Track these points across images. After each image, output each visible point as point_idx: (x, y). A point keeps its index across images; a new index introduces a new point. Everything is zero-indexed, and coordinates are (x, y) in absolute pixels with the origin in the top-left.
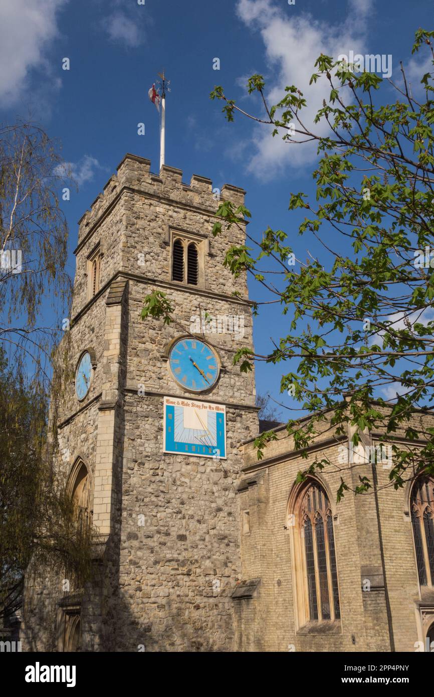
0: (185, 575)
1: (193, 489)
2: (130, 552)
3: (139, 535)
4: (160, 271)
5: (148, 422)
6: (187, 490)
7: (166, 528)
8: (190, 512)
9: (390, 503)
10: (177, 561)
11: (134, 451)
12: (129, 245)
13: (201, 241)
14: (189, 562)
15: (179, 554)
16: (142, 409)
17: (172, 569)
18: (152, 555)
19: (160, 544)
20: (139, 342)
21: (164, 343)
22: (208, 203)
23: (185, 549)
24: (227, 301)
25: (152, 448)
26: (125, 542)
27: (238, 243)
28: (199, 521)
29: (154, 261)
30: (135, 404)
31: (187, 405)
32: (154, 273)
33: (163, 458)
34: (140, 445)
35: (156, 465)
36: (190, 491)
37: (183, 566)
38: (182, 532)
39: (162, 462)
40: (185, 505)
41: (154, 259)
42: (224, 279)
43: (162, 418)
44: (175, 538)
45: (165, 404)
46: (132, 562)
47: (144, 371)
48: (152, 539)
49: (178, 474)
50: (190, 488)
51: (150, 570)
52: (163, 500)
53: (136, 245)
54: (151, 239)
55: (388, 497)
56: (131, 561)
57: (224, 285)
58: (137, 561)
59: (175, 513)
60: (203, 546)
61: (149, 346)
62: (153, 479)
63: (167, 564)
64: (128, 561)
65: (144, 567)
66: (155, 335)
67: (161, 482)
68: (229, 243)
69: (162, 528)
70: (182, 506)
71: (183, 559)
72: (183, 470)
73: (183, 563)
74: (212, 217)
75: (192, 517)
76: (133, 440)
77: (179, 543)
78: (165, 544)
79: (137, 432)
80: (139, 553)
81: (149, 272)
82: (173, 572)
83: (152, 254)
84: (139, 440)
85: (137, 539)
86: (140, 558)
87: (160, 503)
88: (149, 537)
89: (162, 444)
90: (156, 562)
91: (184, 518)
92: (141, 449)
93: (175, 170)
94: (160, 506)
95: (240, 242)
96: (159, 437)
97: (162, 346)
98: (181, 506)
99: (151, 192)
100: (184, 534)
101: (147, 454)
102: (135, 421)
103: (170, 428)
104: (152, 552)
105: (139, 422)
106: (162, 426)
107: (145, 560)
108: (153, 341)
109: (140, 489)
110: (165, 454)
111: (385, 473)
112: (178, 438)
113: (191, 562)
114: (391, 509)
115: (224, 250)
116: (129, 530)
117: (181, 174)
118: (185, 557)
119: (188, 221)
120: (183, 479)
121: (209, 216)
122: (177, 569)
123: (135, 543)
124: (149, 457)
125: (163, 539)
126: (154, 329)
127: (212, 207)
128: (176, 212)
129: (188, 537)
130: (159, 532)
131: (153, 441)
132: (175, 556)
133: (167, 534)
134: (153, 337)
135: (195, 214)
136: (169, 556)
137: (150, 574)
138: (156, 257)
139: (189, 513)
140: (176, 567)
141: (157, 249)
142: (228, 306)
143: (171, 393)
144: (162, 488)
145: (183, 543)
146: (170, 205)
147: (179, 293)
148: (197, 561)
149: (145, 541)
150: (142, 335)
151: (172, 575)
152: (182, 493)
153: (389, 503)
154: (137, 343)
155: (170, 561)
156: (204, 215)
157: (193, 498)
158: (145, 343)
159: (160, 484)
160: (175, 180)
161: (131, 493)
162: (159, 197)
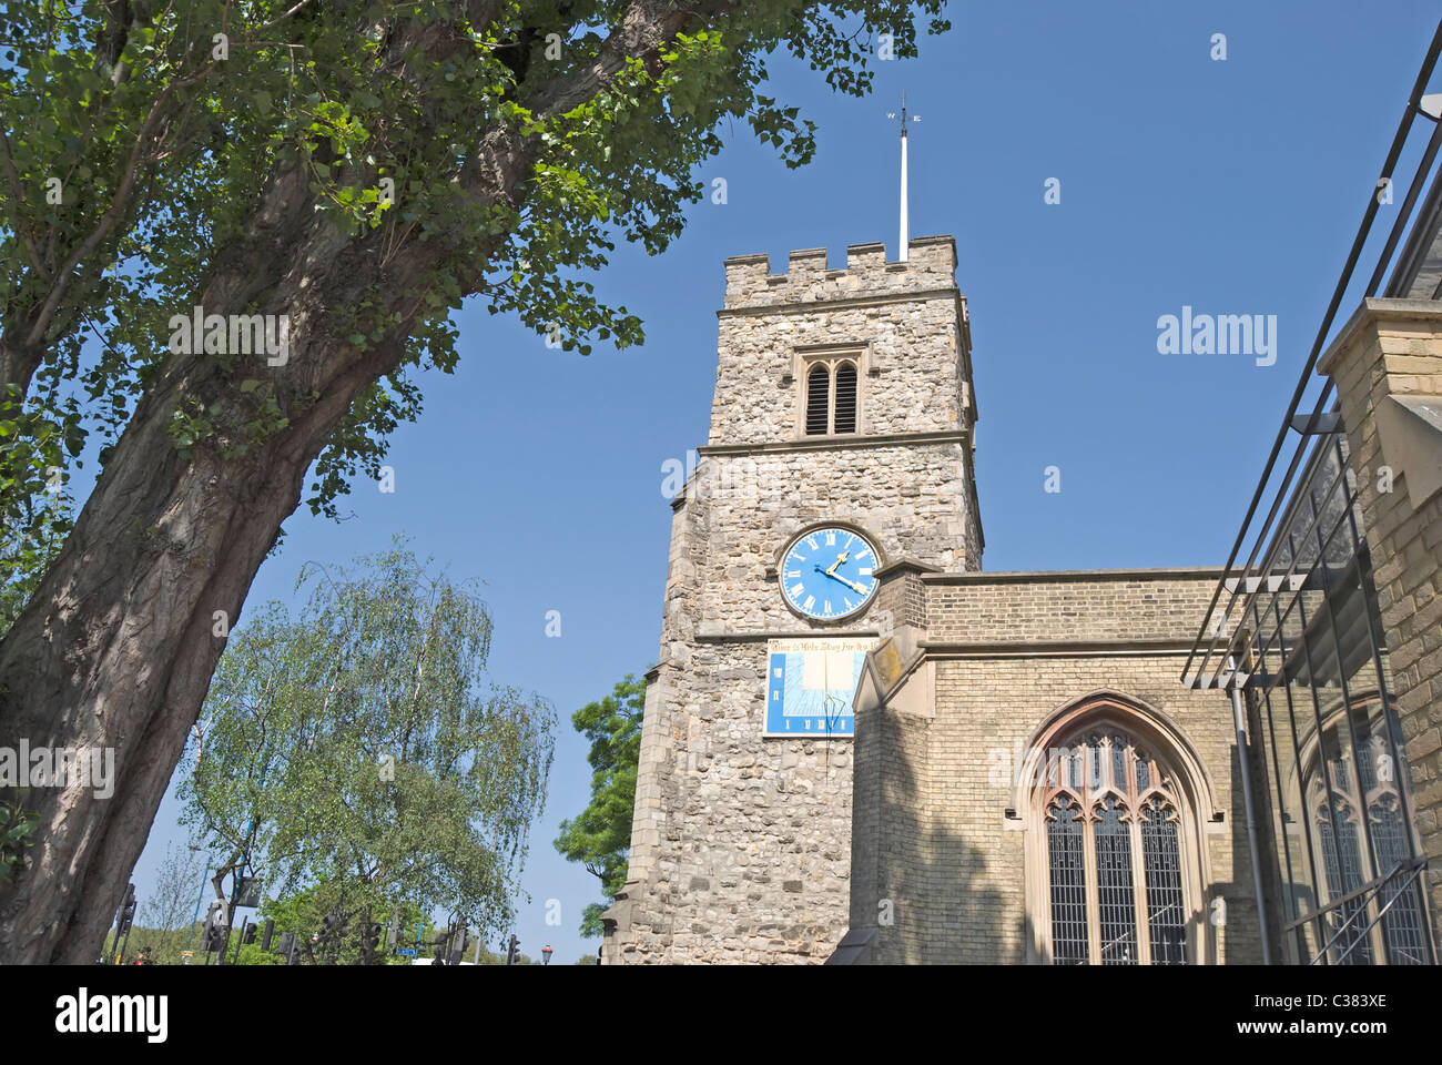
0: (795, 953)
1: (819, 797)
2: (693, 911)
3: (713, 882)
4: (777, 428)
5: (738, 688)
6: (808, 800)
7: (764, 869)
8: (811, 841)
9: (968, 791)
10: (781, 928)
11: (709, 739)
12: (723, 402)
13: (859, 354)
14: (805, 931)
15: (786, 916)
16: (727, 667)
17: (772, 943)
18: (734, 916)
19: (749, 897)
20: (730, 556)
21: (775, 547)
22: (876, 284)
23: (798, 908)
24: (906, 445)
25: (742, 732)
26: (685, 894)
27: (938, 334)
28: (827, 856)
29: (767, 414)
30: (717, 659)
31: (815, 648)
32: (764, 433)
33: (763, 746)
34: (720, 729)
35: (751, 759)
36: (812, 801)
37: (793, 938)
38: (794, 877)
39: (761, 754)
40: (802, 828)
41: (767, 411)
42: (905, 407)
43: (764, 677)
44: (779, 886)
45: (770, 652)
46: (696, 929)
47: (735, 603)
48: (736, 889)
49: (791, 772)
50: (814, 796)
51: (731, 943)
52: (759, 819)
53: (737, 397)
54: (764, 380)
55: (963, 779)
56: (695, 925)
57: (905, 418)
58: (706, 925)
59: (780, 842)
60: (836, 902)
61: (748, 558)
62: (743, 784)
63: (763, 932)
64: (690, 925)
65: (717, 938)
66: (760, 537)
67: (757, 788)
68: (918, 340)
69: (756, 870)
70: (797, 829)
71: (794, 924)
72: (802, 765)
73: (794, 933)
74: (881, 305)
75: (815, 849)
76: (709, 721)
77: (789, 896)
78: (758, 898)
79: (717, 707)
80: (712, 913)
81: (757, 434)
82: (774, 948)
83: (763, 404)
84: (720, 720)
85: (707, 890)
86: (711, 922)
87: (753, 827)
88: (729, 885)
89: (762, 722)
90: (741, 930)
91: (798, 851)
92: (722, 734)
93: (809, 253)
94: (753, 832)
95: (942, 331)
96: (756, 711)
97: (771, 554)
98: (794, 829)
99: (768, 303)
100: (798, 879)
101: (732, 742)
102: (713, 688)
103: (776, 693)
104: (734, 912)
105: (721, 690)
106: (762, 691)
107: (721, 925)
108: (754, 549)
109: (719, 803)
110: (766, 740)
111: (959, 728)
112: (790, 710)
113: (809, 931)
114: (968, 803)
115: (906, 355)
116: (695, 873)
117: (823, 256)
118: (797, 921)
119: (835, 328)
120: (799, 781)
121: (875, 306)
122: (782, 943)
123: (703, 895)
124: (736, 747)
125: (757, 888)
126: (758, 528)
127: (884, 288)
128: (812, 320)
129: (805, 884)
130: (747, 877)
131: (746, 719)
132: (779, 919)
133: (765, 880)
134: (755, 543)
135: (850, 311)
136: (765, 919)
137: (729, 949)
138: (771, 406)
139: (809, 841)
140: (779, 939)
141: (775, 392)
142: (910, 452)
143: (784, 630)
144: (759, 800)
145: (796, 895)
146: (802, 314)
147: (810, 454)
148: (821, 929)
149: (722, 891)
150: (735, 542)
151: (769, 953)
152: (798, 806)
153: (963, 791)
154: (728, 558)
155: (767, 928)
156: (866, 307)
157: (818, 814)
158: (740, 555)
159: (755, 792)
160: (812, 269)
161: (702, 811)
162: (783, 307)
